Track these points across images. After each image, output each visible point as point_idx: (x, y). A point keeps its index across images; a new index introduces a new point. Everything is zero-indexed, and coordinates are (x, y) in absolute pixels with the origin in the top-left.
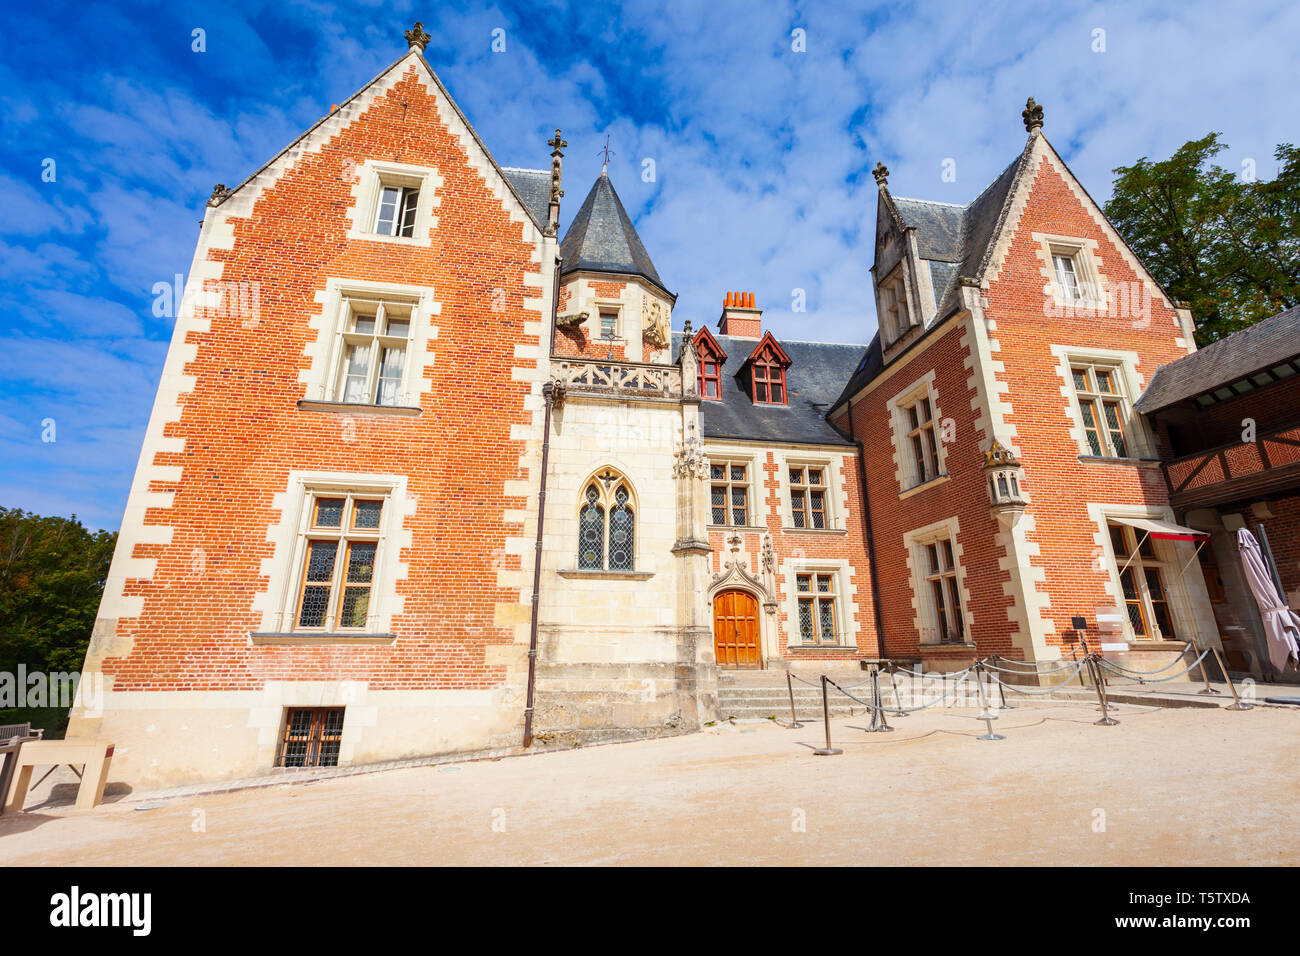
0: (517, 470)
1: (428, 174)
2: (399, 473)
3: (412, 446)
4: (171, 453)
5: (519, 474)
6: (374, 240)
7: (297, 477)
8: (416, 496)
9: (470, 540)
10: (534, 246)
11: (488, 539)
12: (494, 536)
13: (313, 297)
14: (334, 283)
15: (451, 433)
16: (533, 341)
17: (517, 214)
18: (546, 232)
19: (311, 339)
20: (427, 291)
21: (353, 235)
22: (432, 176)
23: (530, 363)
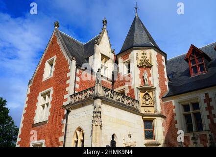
2: (44, 139)
4: (19, 142)
5: (62, 134)
6: (46, 80)
7: (32, 143)
8: (46, 145)
10: (69, 65)
13: (37, 99)
15: (52, 125)
16: (67, 93)
17: (67, 58)
18: (72, 60)
19: (36, 109)
20: (52, 88)
21: (43, 80)
22: (55, 58)
23: (66, 100)
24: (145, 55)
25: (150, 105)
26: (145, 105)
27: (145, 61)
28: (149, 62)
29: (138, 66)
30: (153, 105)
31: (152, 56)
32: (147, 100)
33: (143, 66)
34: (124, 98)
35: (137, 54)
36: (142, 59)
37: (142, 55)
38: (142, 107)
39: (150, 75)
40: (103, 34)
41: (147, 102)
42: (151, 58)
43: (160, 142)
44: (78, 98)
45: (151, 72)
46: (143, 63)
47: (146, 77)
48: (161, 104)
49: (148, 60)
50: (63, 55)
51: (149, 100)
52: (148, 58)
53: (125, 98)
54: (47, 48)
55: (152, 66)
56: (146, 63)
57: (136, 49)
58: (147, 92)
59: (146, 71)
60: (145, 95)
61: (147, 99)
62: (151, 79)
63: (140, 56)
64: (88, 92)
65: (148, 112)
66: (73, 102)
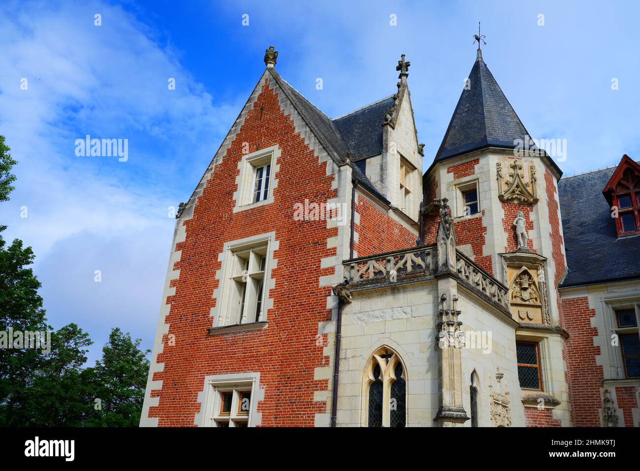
0: (322, 359)
1: (273, 151)
2: (255, 371)
3: (263, 350)
4: (159, 373)
5: (324, 361)
6: (246, 209)
7: (209, 380)
8: (264, 387)
9: (293, 417)
10: (333, 176)
11: (304, 416)
12: (308, 414)
13: (217, 258)
14: (227, 245)
15: (284, 336)
16: (333, 252)
17: (322, 156)
18: (341, 163)
19: (216, 286)
20: (272, 235)
21: (236, 210)
22: (276, 151)
23: (331, 271)
24: (519, 172)
25: (531, 302)
26: (519, 301)
27: (517, 186)
28: (529, 189)
29: (501, 198)
30: (538, 303)
31: (537, 176)
32: (525, 289)
33: (512, 199)
34: (485, 280)
35: (498, 165)
36: (511, 180)
37: (512, 171)
38: (513, 305)
39: (530, 226)
40: (401, 101)
41: (526, 295)
42: (534, 180)
43: (557, 398)
44: (371, 270)
45: (532, 216)
46: (513, 192)
47: (521, 227)
48: (558, 302)
49: (527, 185)
50: (306, 147)
51: (529, 290)
52: (527, 180)
53: (488, 280)
54: (243, 119)
55: (536, 201)
56: (521, 192)
57: (495, 152)
58: (524, 268)
59: (522, 213)
60: (519, 276)
61: (526, 285)
62: (532, 234)
63: (506, 171)
64: (409, 257)
65: (526, 321)
66: (357, 279)
